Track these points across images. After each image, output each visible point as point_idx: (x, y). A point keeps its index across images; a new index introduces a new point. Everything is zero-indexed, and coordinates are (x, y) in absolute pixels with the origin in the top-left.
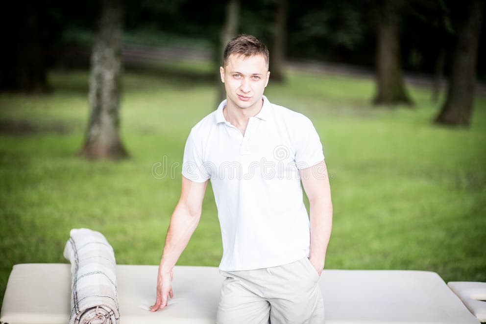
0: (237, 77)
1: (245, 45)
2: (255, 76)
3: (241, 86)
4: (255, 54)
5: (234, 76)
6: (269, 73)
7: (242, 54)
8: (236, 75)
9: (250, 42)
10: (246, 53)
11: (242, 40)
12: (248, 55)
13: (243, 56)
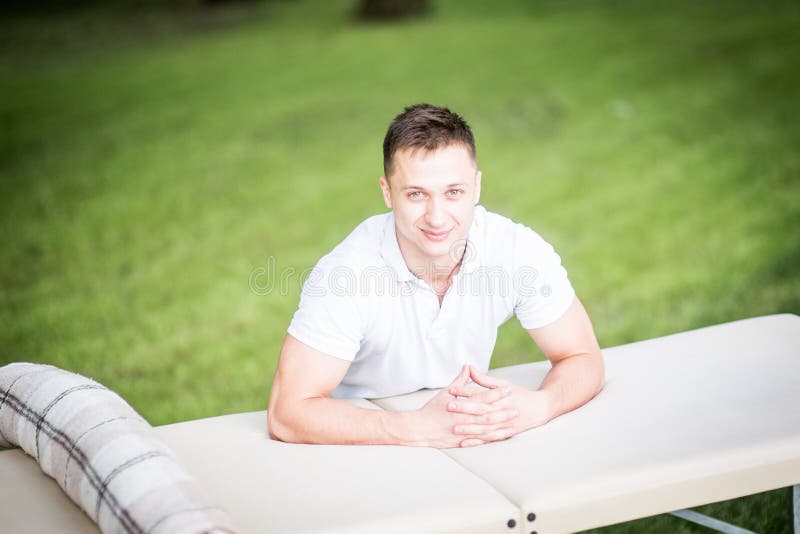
0: (416, 198)
1: (423, 128)
2: (452, 190)
3: (427, 213)
4: (447, 143)
5: (409, 195)
6: (480, 173)
7: (419, 148)
8: (414, 193)
9: (433, 121)
10: (428, 144)
11: (417, 119)
12: (431, 147)
13: (422, 151)
